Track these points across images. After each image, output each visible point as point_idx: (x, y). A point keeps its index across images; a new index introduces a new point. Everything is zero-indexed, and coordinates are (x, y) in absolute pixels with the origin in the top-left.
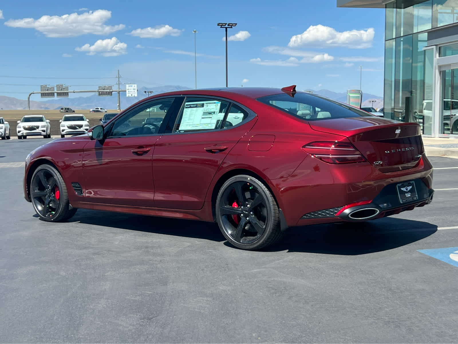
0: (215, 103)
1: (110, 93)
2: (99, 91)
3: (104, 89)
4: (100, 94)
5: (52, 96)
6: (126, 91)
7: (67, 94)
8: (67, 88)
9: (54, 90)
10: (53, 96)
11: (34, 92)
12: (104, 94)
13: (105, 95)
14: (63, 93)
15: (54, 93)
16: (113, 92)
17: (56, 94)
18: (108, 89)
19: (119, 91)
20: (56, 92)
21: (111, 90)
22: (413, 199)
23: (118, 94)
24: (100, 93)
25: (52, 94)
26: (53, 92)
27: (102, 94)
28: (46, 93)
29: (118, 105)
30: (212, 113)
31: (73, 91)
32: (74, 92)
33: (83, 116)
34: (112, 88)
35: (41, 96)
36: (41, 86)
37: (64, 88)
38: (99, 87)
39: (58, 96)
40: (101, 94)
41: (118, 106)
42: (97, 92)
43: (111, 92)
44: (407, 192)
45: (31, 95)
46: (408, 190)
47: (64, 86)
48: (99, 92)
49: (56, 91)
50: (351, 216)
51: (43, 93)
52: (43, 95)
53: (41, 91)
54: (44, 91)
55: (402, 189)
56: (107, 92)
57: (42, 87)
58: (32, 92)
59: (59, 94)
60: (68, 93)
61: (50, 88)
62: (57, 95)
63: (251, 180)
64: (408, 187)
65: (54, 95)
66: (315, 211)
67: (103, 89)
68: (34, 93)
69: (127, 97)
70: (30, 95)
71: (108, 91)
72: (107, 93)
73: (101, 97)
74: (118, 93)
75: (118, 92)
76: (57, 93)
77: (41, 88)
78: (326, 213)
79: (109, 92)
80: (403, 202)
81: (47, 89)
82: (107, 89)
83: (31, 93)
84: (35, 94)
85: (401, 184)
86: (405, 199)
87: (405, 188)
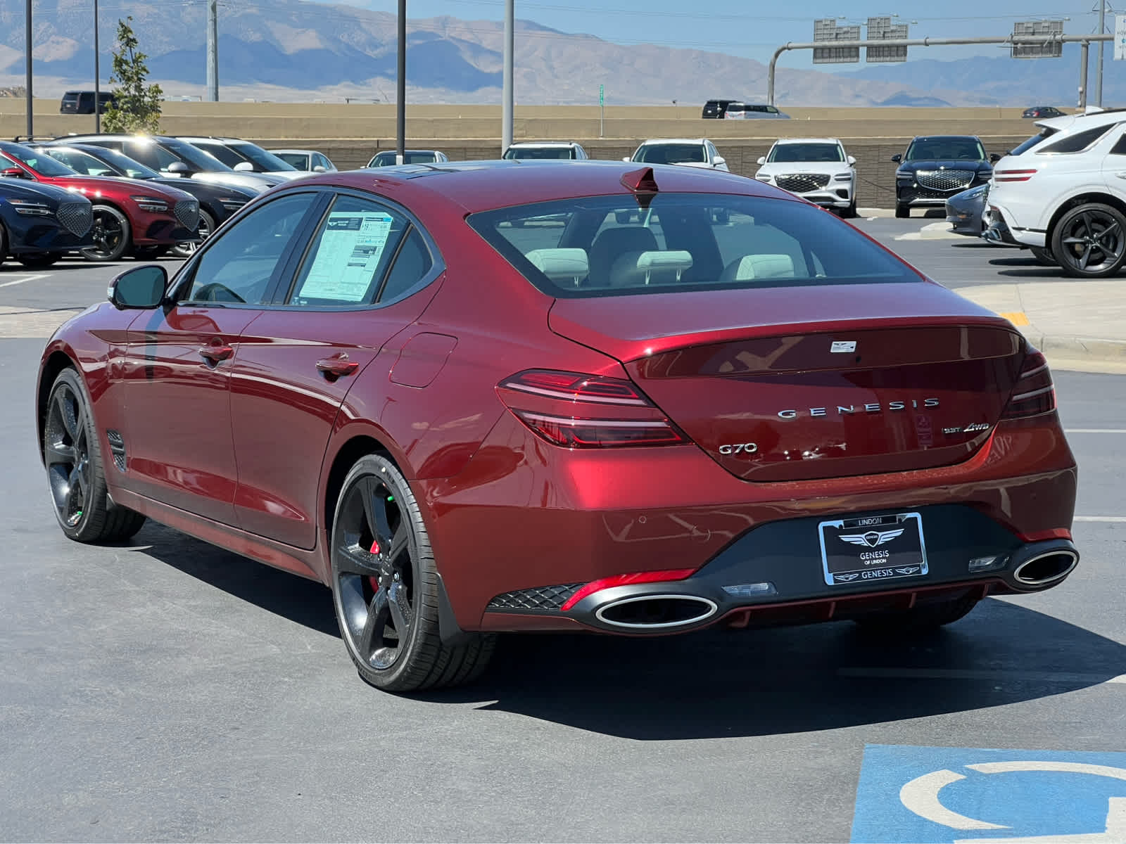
0: (382, 219)
1: (1055, 47)
2: (1016, 38)
3: (1033, 34)
4: (1016, 52)
5: (851, 56)
6: (1112, 39)
7: (900, 50)
8: (903, 30)
9: (858, 39)
10: (855, 59)
11: (790, 45)
12: (1032, 51)
13: (1038, 53)
14: (889, 46)
15: (857, 48)
16: (1064, 41)
17: (863, 51)
18: (1047, 33)
19: (1088, 40)
20: (863, 46)
21: (1058, 37)
22: (895, 574)
23: (1084, 49)
24: (1019, 45)
25: (852, 52)
26: (855, 42)
27: (1024, 51)
28: (830, 48)
29: (1080, 89)
30: (370, 252)
31: (922, 40)
32: (926, 44)
33: (838, 145)
34: (1061, 28)
35: (815, 57)
36: (817, 22)
37: (892, 28)
38: (1017, 25)
39: (871, 59)
40: (1022, 49)
41: (1081, 93)
42: (1008, 42)
43: (1060, 44)
44: (870, 550)
45: (780, 55)
46: (880, 542)
47: (892, 23)
48: (1016, 43)
49: (863, 40)
50: (604, 614)
51: (823, 48)
52: (821, 53)
53: (815, 40)
54: (823, 40)
55: (845, 538)
56: (1042, 43)
57: (820, 26)
58: (786, 46)
59: (874, 51)
60: (905, 46)
61: (845, 29)
62: (868, 55)
63: (387, 473)
64: (880, 534)
65: (858, 56)
66: (517, 591)
67: (1031, 30)
68: (789, 49)
69: (1117, 61)
70: (777, 56)
71: (1048, 37)
72: (1042, 47)
73: (1024, 60)
74: (1083, 46)
75: (1085, 43)
76: (870, 47)
77: (816, 29)
78: (542, 600)
79: (1050, 43)
80: (836, 581)
81: (834, 32)
82: (1043, 33)
83: (780, 48)
84: (792, 50)
85: (841, 522)
86: (851, 573)
87: (863, 536)
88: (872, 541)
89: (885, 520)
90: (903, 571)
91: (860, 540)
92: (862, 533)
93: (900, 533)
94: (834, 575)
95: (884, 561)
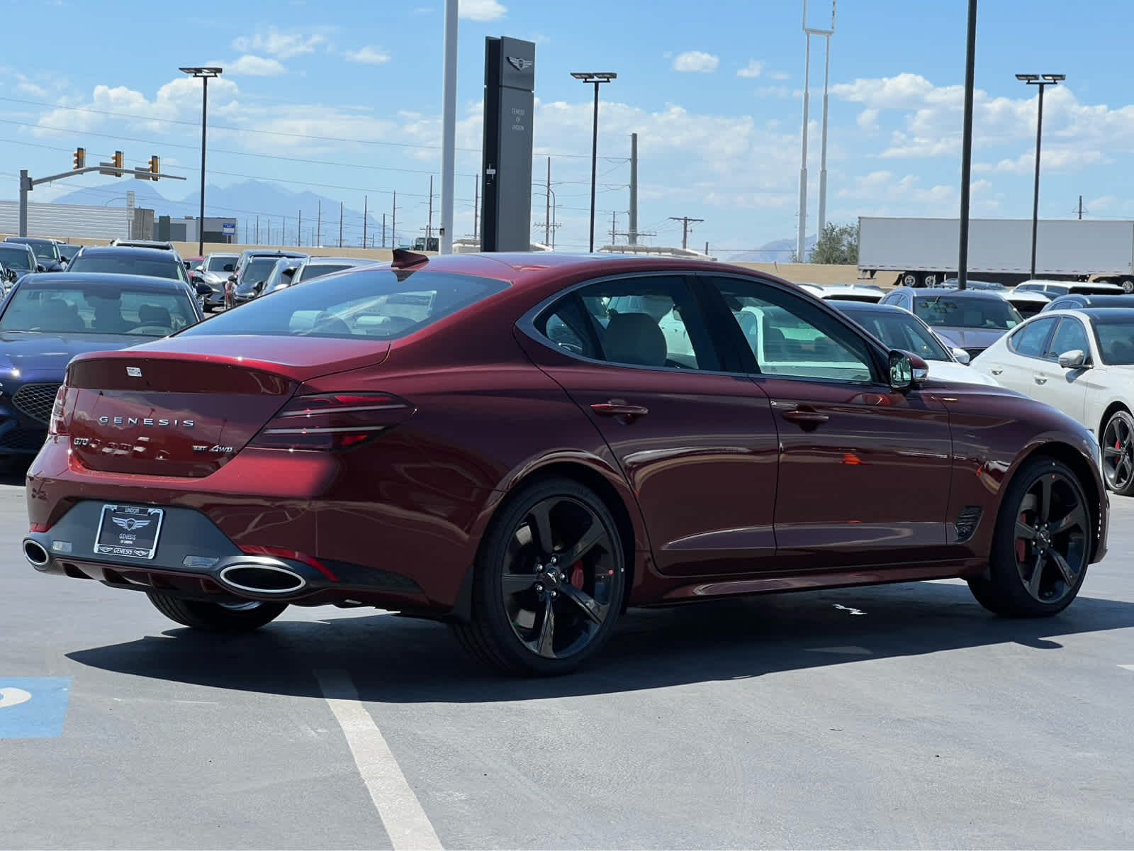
22: (133, 554)
44: (126, 532)
46: (133, 528)
55: (115, 520)
64: (136, 521)
80: (99, 551)
85: (115, 507)
86: (109, 547)
87: (126, 520)
88: (130, 526)
89: (141, 511)
90: (138, 553)
91: (123, 523)
92: (126, 519)
93: (147, 524)
94: (100, 546)
95: (131, 542)
